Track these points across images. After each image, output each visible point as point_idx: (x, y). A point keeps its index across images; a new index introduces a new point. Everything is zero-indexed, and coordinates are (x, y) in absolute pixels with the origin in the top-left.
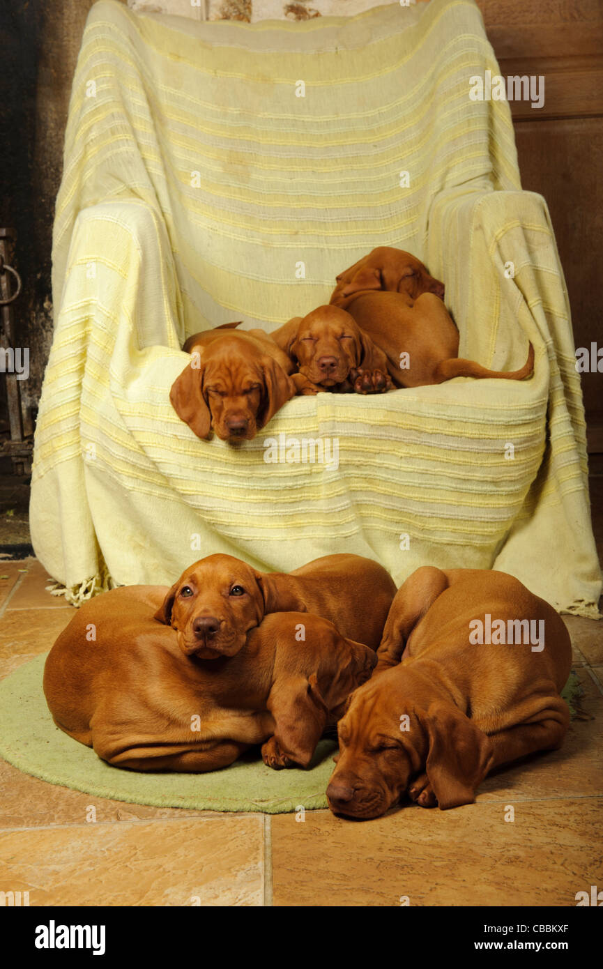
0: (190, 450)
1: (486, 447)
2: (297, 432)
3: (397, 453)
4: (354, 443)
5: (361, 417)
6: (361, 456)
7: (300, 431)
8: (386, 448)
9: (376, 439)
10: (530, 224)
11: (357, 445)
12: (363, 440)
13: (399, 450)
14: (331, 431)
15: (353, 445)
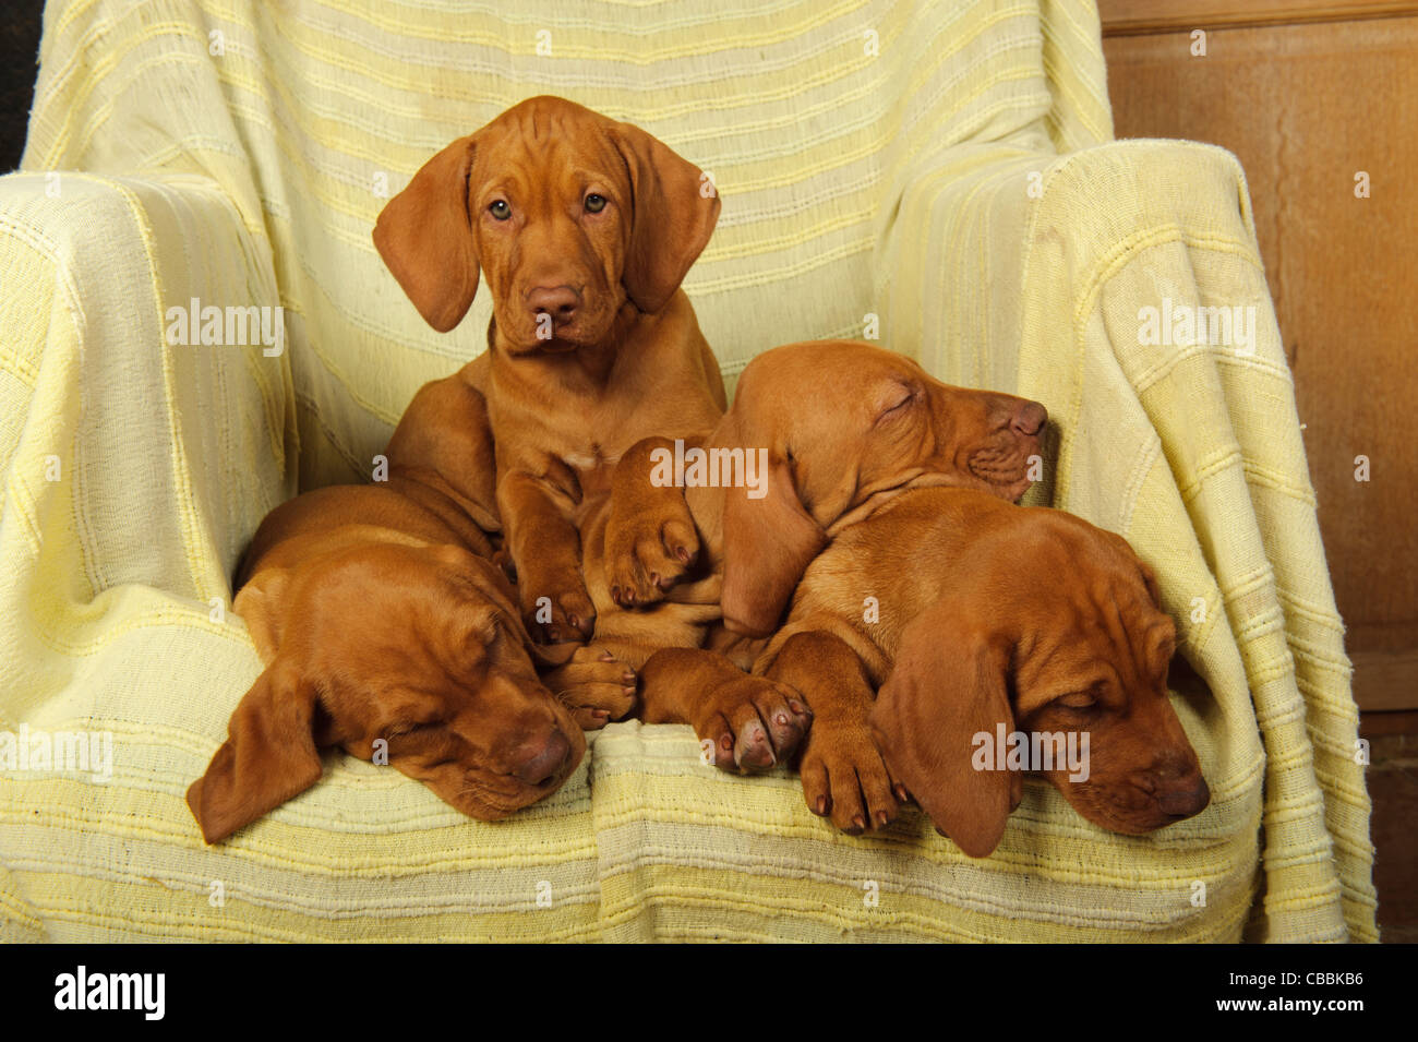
0: (196, 919)
1: (1104, 912)
2: (529, 860)
3: (832, 918)
4: (705, 884)
5: (723, 809)
6: (723, 921)
7: (537, 859)
8: (800, 902)
9: (772, 876)
10: (1208, 234)
11: (712, 891)
12: (733, 878)
13: (839, 910)
14: (634, 853)
15: (702, 890)
